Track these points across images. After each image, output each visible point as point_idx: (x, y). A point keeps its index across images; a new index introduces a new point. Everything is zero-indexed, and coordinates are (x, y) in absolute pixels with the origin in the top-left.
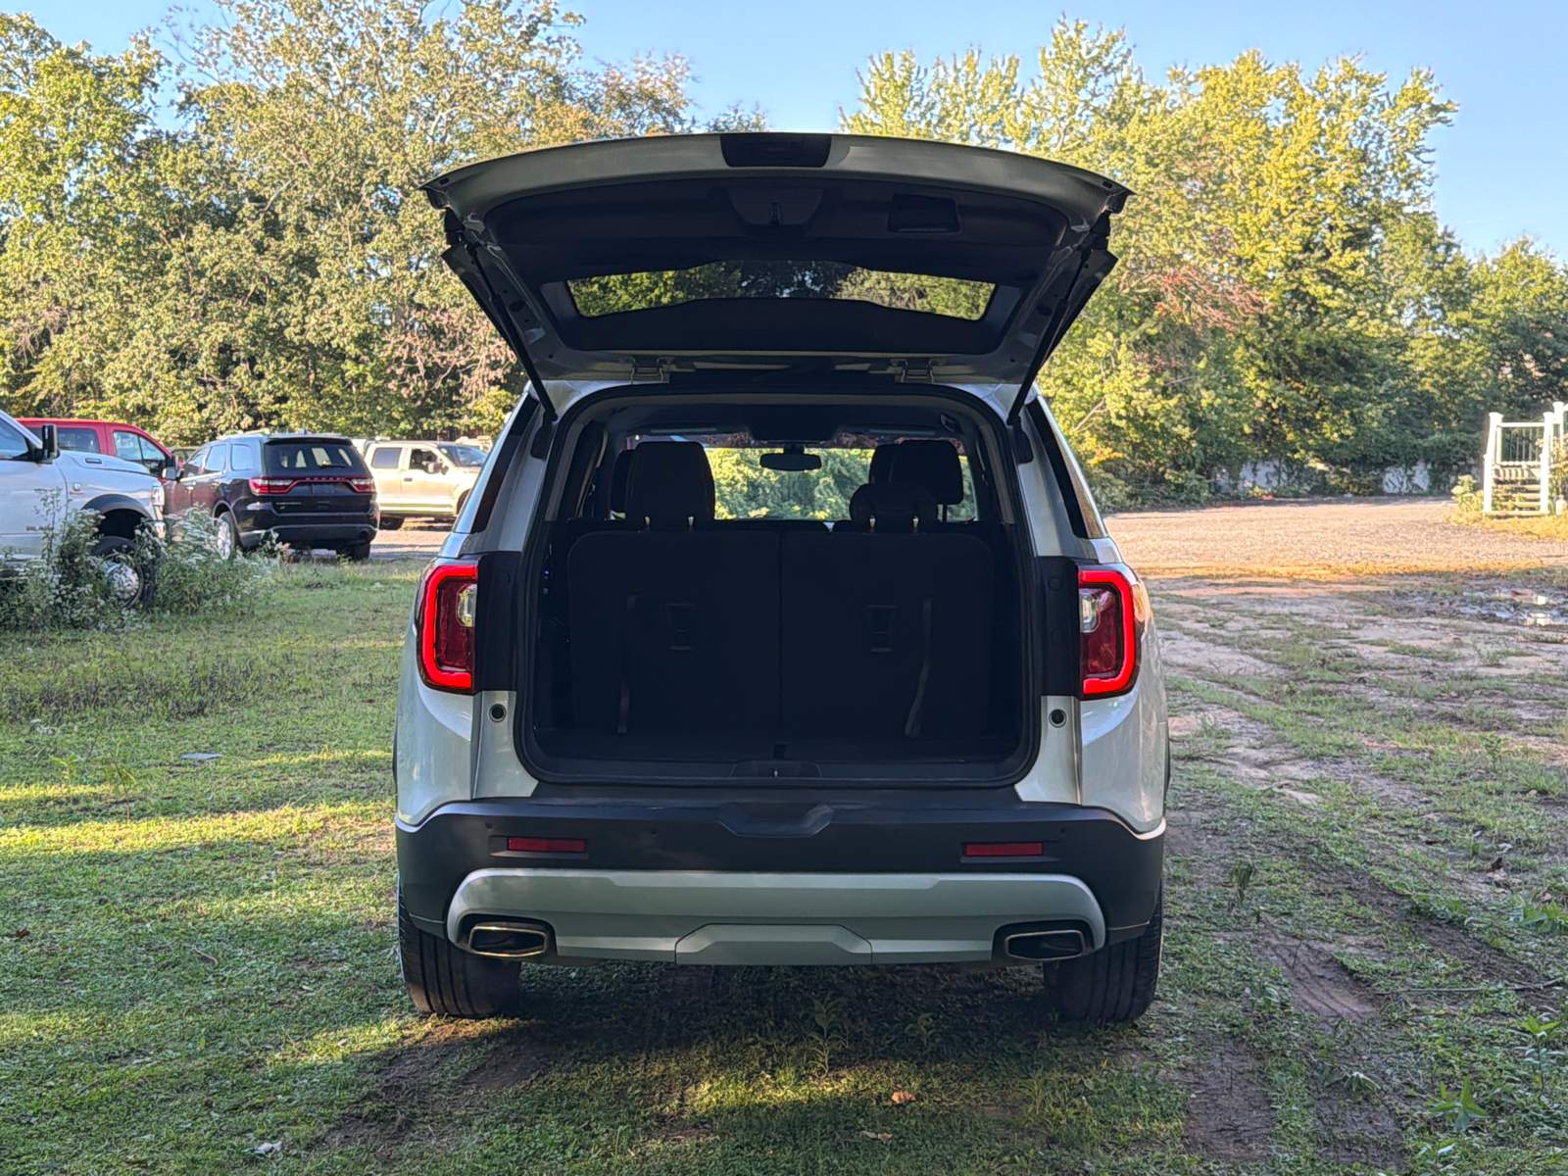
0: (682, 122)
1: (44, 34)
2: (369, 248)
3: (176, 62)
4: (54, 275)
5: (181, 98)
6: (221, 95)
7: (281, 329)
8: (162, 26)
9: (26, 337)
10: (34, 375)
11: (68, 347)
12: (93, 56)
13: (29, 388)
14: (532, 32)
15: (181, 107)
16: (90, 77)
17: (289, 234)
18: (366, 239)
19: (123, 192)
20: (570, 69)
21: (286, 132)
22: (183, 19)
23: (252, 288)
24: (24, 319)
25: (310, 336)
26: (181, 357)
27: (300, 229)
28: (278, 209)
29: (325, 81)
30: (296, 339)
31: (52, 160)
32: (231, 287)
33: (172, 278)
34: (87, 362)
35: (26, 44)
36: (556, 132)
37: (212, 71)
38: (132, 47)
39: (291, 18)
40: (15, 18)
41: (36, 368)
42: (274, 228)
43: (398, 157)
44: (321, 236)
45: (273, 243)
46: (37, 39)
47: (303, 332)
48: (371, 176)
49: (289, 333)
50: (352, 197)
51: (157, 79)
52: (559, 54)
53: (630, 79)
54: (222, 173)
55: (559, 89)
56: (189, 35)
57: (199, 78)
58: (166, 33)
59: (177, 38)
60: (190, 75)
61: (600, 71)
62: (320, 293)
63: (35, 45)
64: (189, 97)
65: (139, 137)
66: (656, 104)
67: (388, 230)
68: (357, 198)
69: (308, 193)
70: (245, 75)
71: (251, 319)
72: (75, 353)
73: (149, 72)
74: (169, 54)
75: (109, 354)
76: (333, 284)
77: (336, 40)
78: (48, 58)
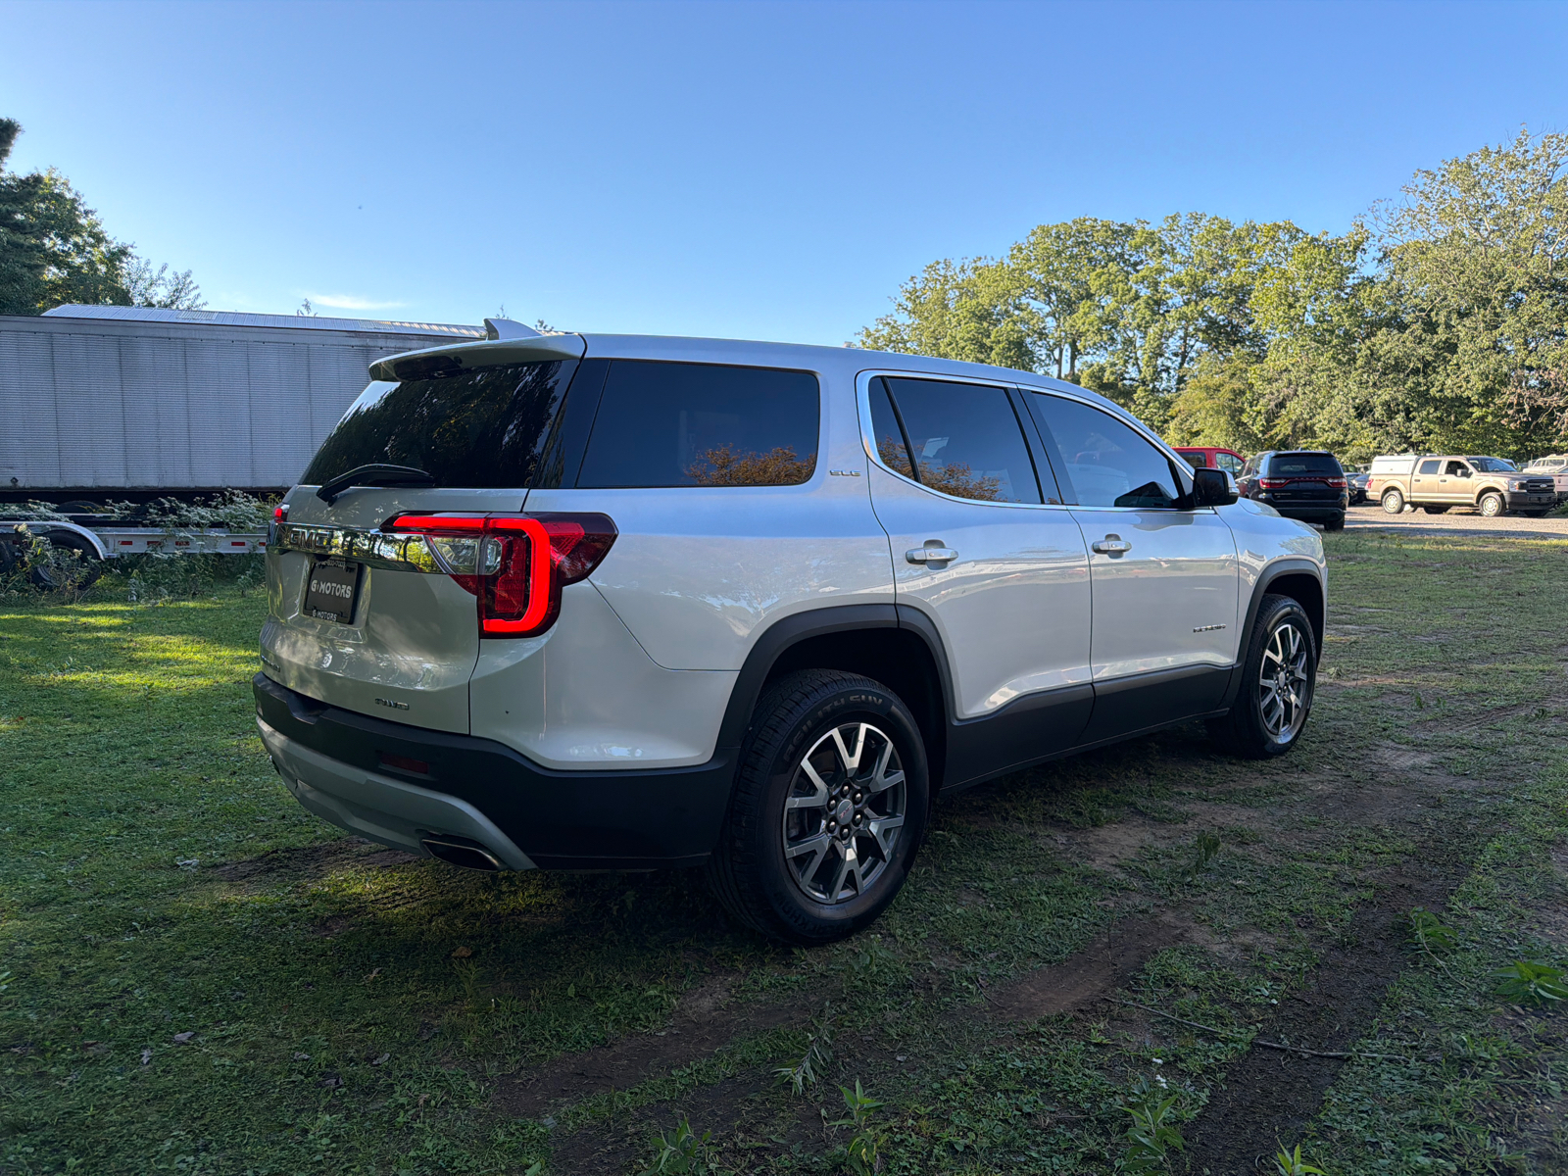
1: (1298, 231)
2: (1496, 333)
3: (1378, 234)
4: (1290, 367)
5: (1381, 254)
6: (1404, 249)
7: (1428, 390)
8: (1369, 214)
9: (1273, 404)
10: (1275, 426)
11: (1295, 409)
12: (1327, 238)
13: (1272, 433)
15: (1380, 261)
16: (1323, 250)
17: (1440, 330)
18: (1496, 328)
19: (1339, 314)
22: (1383, 206)
23: (1411, 365)
24: (1272, 394)
25: (1448, 393)
26: (1362, 412)
27: (1448, 326)
28: (1433, 314)
29: (1477, 230)
30: (1437, 395)
32: (1397, 366)
33: (1359, 363)
34: (1305, 416)
35: (1287, 237)
37: (1398, 236)
38: (1352, 229)
39: (1456, 193)
40: (1282, 224)
41: (1277, 421)
42: (1431, 327)
44: (1462, 329)
45: (1429, 336)
46: (1294, 234)
47: (1441, 391)
48: (1501, 285)
49: (1433, 391)
50: (1485, 302)
51: (1366, 246)
54: (1400, 296)
56: (1385, 216)
57: (1390, 240)
58: (1370, 217)
59: (1378, 219)
60: (1388, 242)
62: (1457, 364)
63: (1293, 238)
64: (1385, 254)
65: (1351, 282)
67: (1510, 320)
69: (1454, 301)
70: (1421, 236)
71: (1409, 384)
72: (1298, 412)
73: (1361, 243)
74: (1373, 230)
75: (1319, 410)
76: (1466, 359)
77: (1488, 202)
78: (1301, 244)
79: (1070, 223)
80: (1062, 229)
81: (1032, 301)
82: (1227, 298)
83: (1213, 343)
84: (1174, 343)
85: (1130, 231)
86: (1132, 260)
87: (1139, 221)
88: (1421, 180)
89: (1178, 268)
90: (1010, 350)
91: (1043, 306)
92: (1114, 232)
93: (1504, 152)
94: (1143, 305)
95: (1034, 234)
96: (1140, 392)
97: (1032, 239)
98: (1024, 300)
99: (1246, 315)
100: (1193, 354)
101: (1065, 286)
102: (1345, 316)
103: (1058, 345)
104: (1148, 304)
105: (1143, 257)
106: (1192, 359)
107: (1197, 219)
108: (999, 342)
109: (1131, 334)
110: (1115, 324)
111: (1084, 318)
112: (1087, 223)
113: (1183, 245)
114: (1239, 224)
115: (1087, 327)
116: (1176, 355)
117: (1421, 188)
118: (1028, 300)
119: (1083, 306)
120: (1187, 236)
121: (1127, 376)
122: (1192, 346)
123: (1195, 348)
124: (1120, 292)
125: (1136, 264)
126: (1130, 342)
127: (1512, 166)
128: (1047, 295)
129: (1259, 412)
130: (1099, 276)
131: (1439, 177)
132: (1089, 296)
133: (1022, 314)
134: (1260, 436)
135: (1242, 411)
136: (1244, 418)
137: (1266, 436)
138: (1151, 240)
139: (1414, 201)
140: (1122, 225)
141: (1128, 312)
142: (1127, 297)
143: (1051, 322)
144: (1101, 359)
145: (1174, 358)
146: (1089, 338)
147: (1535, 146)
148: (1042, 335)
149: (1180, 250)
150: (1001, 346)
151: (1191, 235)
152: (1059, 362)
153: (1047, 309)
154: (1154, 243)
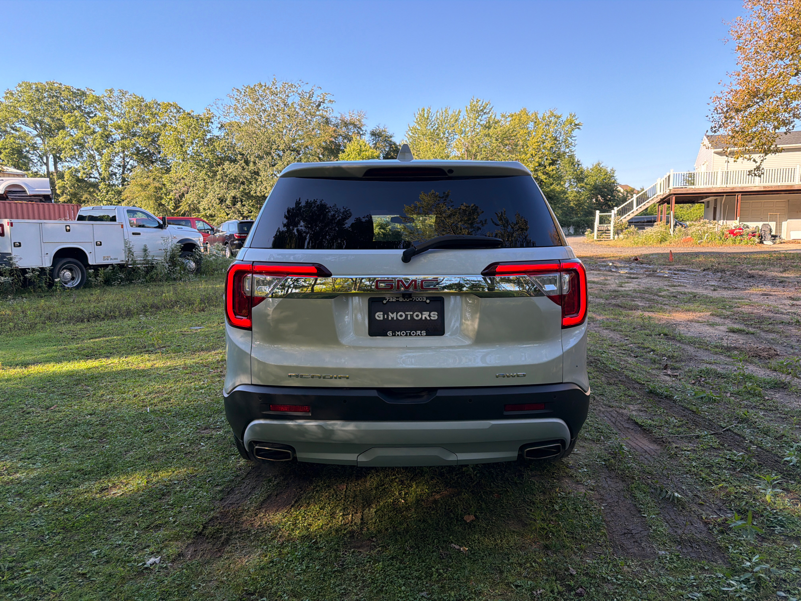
0: (362, 131)
1: (180, 108)
3: (218, 115)
4: (185, 177)
5: (220, 126)
6: (231, 125)
7: (250, 192)
8: (214, 104)
9: (177, 195)
10: (180, 206)
11: (190, 198)
12: (195, 114)
13: (179, 209)
14: (319, 105)
15: (220, 128)
16: (194, 120)
17: (251, 164)
18: (273, 166)
19: (206, 153)
20: (330, 116)
21: (250, 136)
22: (220, 102)
23: (241, 180)
24: (177, 190)
25: (258, 194)
26: (222, 200)
27: (255, 163)
28: (248, 157)
29: (260, 120)
30: (254, 195)
31: (184, 144)
32: (234, 180)
33: (218, 177)
34: (195, 202)
35: (175, 111)
36: (326, 134)
37: (228, 118)
38: (205, 111)
39: (250, 102)
40: (172, 103)
41: (181, 204)
42: (247, 162)
43: (282, 141)
44: (261, 164)
45: (247, 167)
46: (178, 109)
47: (255, 193)
48: (274, 147)
49: (252, 193)
50: (268, 154)
51: (213, 121)
52: (327, 111)
53: (348, 118)
54: (232, 147)
55: (327, 122)
56: (221, 107)
57: (224, 120)
58: (215, 107)
59: (218, 108)
60: (222, 120)
61: (339, 116)
62: (261, 181)
63: (178, 111)
64: (222, 126)
65: (208, 137)
66: (355, 126)
68: (270, 154)
69: (257, 152)
70: (237, 119)
71: (241, 189)
72: (191, 199)
73: (210, 119)
74: (216, 113)
75: (201, 199)
76: (264, 179)
77: (263, 108)
78: (182, 115)
79: (44, 83)
80: (39, 86)
81: (22, 126)
82: (147, 138)
83: (141, 161)
84: (118, 160)
85: (84, 94)
86: (87, 110)
87: (88, 89)
88: (235, 92)
89: (116, 119)
90: (14, 155)
91: (32, 130)
92: (74, 93)
93: (267, 86)
94: (99, 137)
95: (20, 86)
96: (102, 186)
97: (19, 89)
98: (18, 125)
99: (157, 149)
100: (129, 167)
101: (47, 120)
102: (209, 154)
103: (45, 154)
104: (102, 136)
105: (93, 110)
106: (129, 169)
107: (124, 93)
108: (5, 149)
109: (92, 152)
110: (82, 146)
111: (61, 139)
112: (55, 85)
113: (117, 106)
114: (149, 100)
115: (65, 145)
116: (119, 166)
117: (236, 96)
118: (20, 125)
119: (61, 133)
120: (119, 102)
121: (92, 176)
122: (128, 162)
123: (130, 163)
124: (84, 128)
125: (88, 113)
126: (92, 157)
127: (273, 93)
128: (34, 123)
129: (171, 199)
130: (69, 117)
131: (243, 93)
132: (63, 128)
133: (17, 133)
134: (172, 211)
135: (161, 198)
136: (163, 202)
137: (176, 211)
138: (98, 100)
139: (234, 102)
140: (78, 90)
141: (90, 139)
142: (89, 131)
143: (39, 140)
144: (76, 165)
145: (119, 168)
146: (67, 152)
147: (279, 85)
148: (34, 147)
149: (115, 109)
150: (7, 151)
151: (122, 102)
152: (47, 164)
153: (35, 133)
154: (100, 103)
